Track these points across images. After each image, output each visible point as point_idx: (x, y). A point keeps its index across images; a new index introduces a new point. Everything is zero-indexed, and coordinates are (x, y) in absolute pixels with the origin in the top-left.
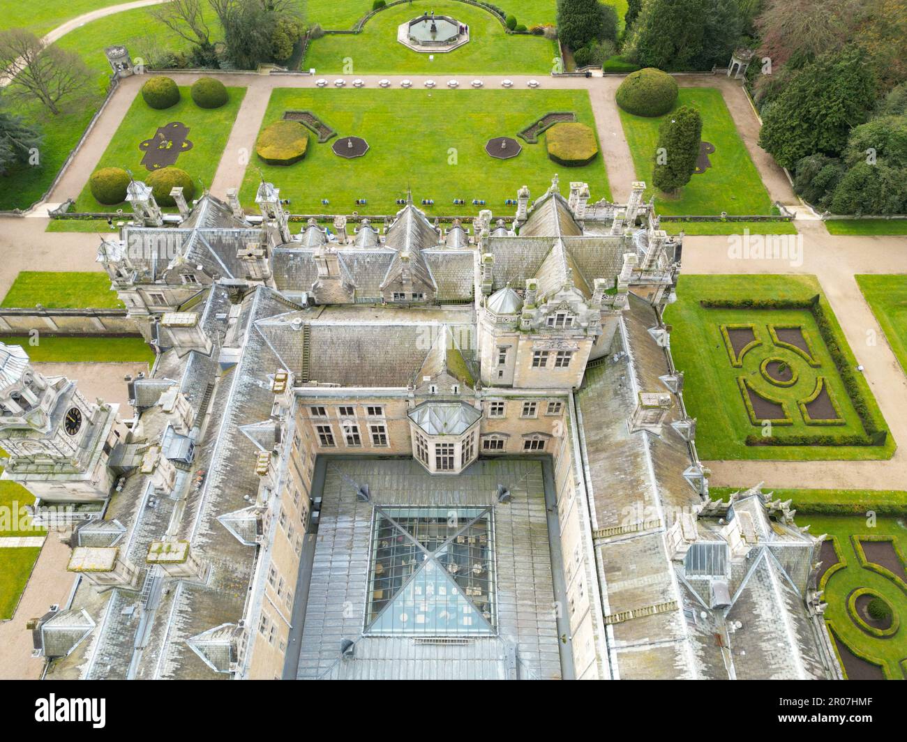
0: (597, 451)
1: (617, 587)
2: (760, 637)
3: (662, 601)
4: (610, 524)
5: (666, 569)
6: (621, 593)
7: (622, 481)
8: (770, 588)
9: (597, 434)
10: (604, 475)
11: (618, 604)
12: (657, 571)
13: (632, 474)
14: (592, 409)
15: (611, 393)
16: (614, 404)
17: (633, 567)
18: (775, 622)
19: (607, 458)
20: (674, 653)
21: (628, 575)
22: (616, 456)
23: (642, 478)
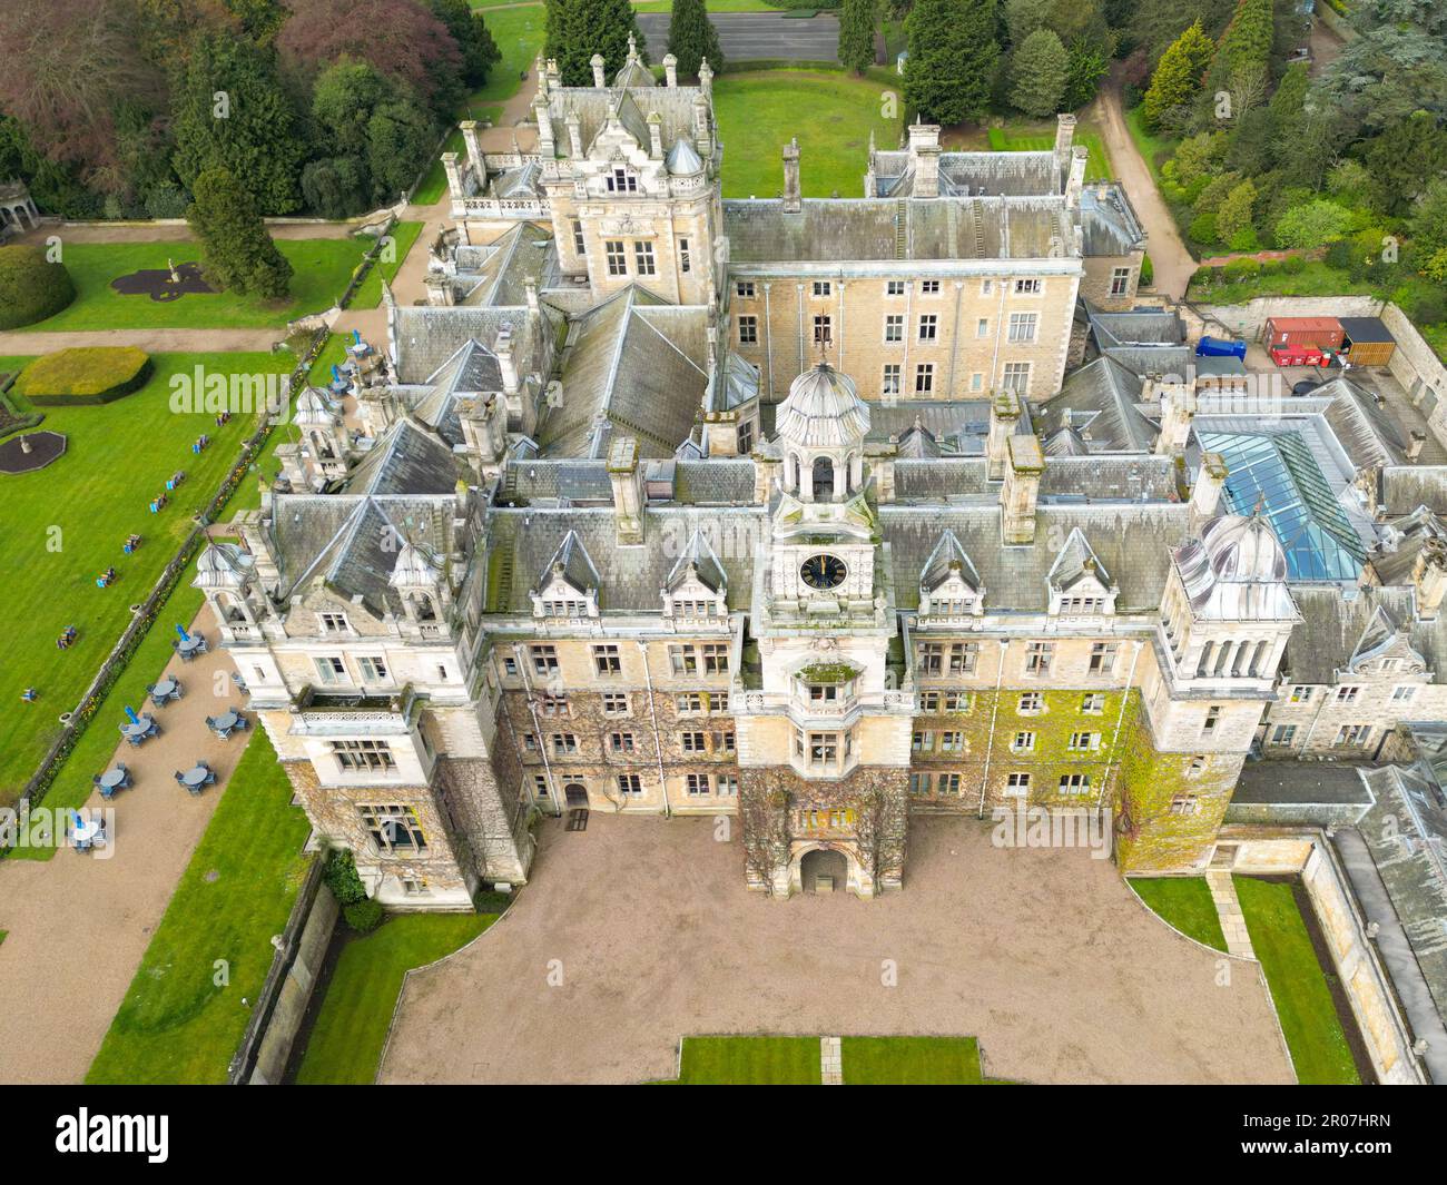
0: (808, 250)
1: (953, 249)
2: (993, 177)
3: (972, 212)
4: (892, 247)
5: (944, 203)
6: (959, 247)
7: (849, 229)
8: (956, 159)
9: (789, 248)
10: (839, 247)
11: (968, 250)
12: (945, 211)
13: (845, 218)
14: (755, 248)
15: (744, 225)
16: (759, 224)
17: (937, 231)
18: (983, 163)
19: (820, 241)
20: (1013, 211)
21: (943, 237)
22: (821, 230)
23: (852, 209)
